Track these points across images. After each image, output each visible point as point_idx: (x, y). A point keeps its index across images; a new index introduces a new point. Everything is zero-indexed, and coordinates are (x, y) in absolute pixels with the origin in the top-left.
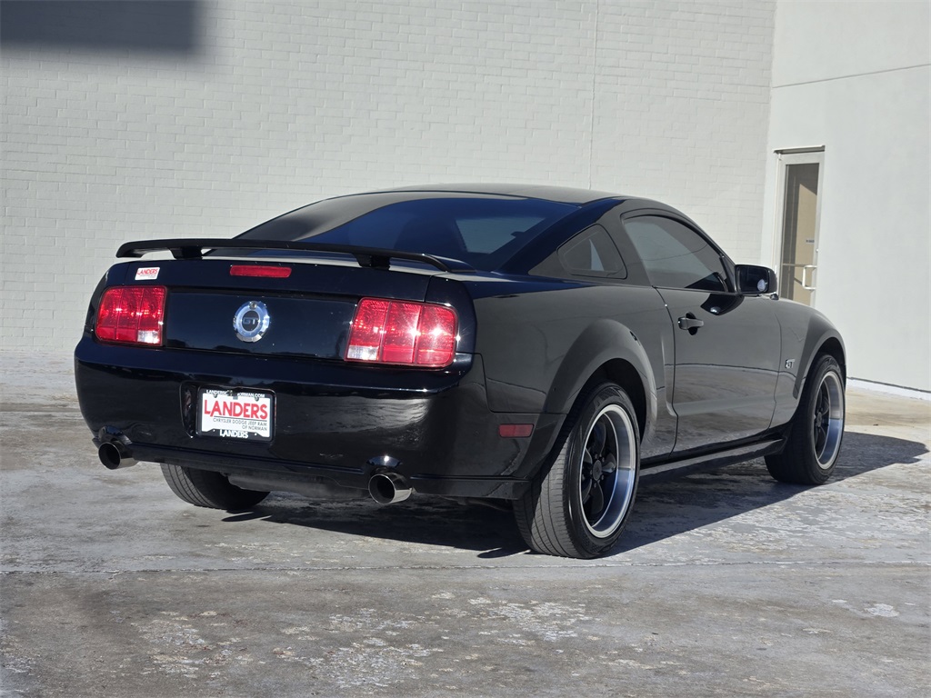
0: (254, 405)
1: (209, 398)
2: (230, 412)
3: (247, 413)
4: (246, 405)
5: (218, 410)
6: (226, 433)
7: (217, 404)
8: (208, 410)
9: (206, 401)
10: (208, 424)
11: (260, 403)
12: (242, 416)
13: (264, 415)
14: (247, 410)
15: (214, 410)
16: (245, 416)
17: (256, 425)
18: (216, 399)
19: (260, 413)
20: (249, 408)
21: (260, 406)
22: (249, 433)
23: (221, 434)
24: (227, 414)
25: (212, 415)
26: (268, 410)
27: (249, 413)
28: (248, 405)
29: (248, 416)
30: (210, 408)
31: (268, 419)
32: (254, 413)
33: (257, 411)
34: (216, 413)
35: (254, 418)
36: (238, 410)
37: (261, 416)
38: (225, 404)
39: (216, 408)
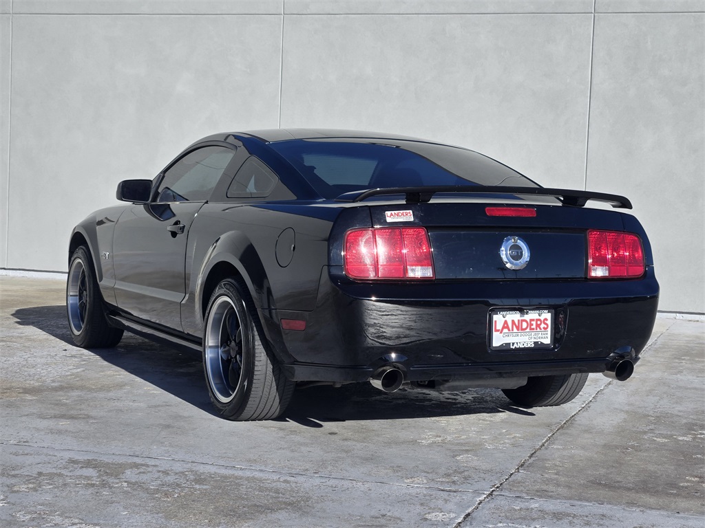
0: (537, 320)
1: (498, 319)
2: (518, 329)
3: (532, 327)
4: (531, 320)
5: (508, 327)
6: (515, 345)
7: (506, 322)
8: (498, 328)
9: (496, 321)
10: (498, 340)
11: (542, 318)
12: (528, 330)
13: (546, 326)
14: (532, 325)
15: (504, 327)
16: (531, 329)
17: (540, 335)
18: (505, 319)
19: (543, 326)
20: (534, 323)
21: (542, 320)
22: (535, 343)
23: (512, 347)
24: (515, 330)
25: (501, 333)
26: (549, 322)
27: (534, 326)
28: (533, 320)
29: (533, 329)
30: (499, 327)
31: (549, 329)
32: (538, 326)
33: (541, 324)
34: (505, 330)
35: (538, 330)
36: (525, 325)
37: (544, 328)
38: (513, 322)
39: (505, 325)
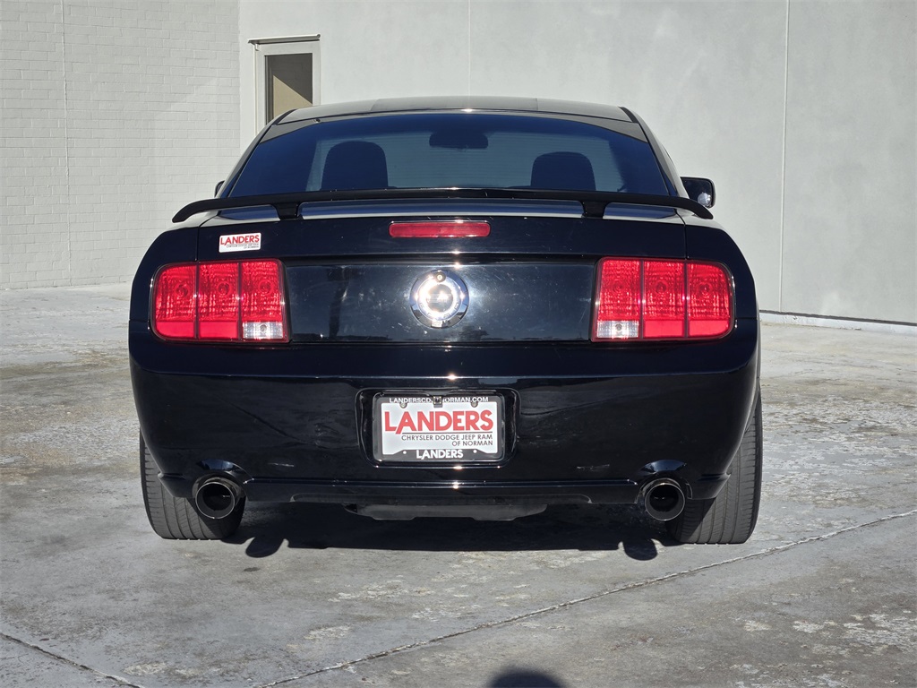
0: (468, 414)
1: (391, 410)
2: (430, 426)
3: (459, 425)
4: (456, 414)
5: (411, 424)
6: (426, 454)
7: (407, 415)
8: (391, 425)
9: (387, 414)
10: (391, 445)
11: (479, 410)
12: (451, 429)
13: (487, 424)
14: (460, 421)
15: (402, 424)
16: (456, 428)
17: (476, 439)
18: (406, 410)
19: (480, 423)
20: (463, 418)
21: (480, 413)
22: (465, 451)
23: (418, 457)
24: (425, 429)
25: (399, 432)
26: (494, 417)
27: (463, 424)
28: (461, 413)
29: (462, 428)
30: (395, 423)
31: (494, 429)
32: (470, 423)
33: (476, 420)
34: (407, 429)
35: (472, 430)
36: (443, 421)
37: (483, 427)
38: (421, 415)
39: (406, 420)
